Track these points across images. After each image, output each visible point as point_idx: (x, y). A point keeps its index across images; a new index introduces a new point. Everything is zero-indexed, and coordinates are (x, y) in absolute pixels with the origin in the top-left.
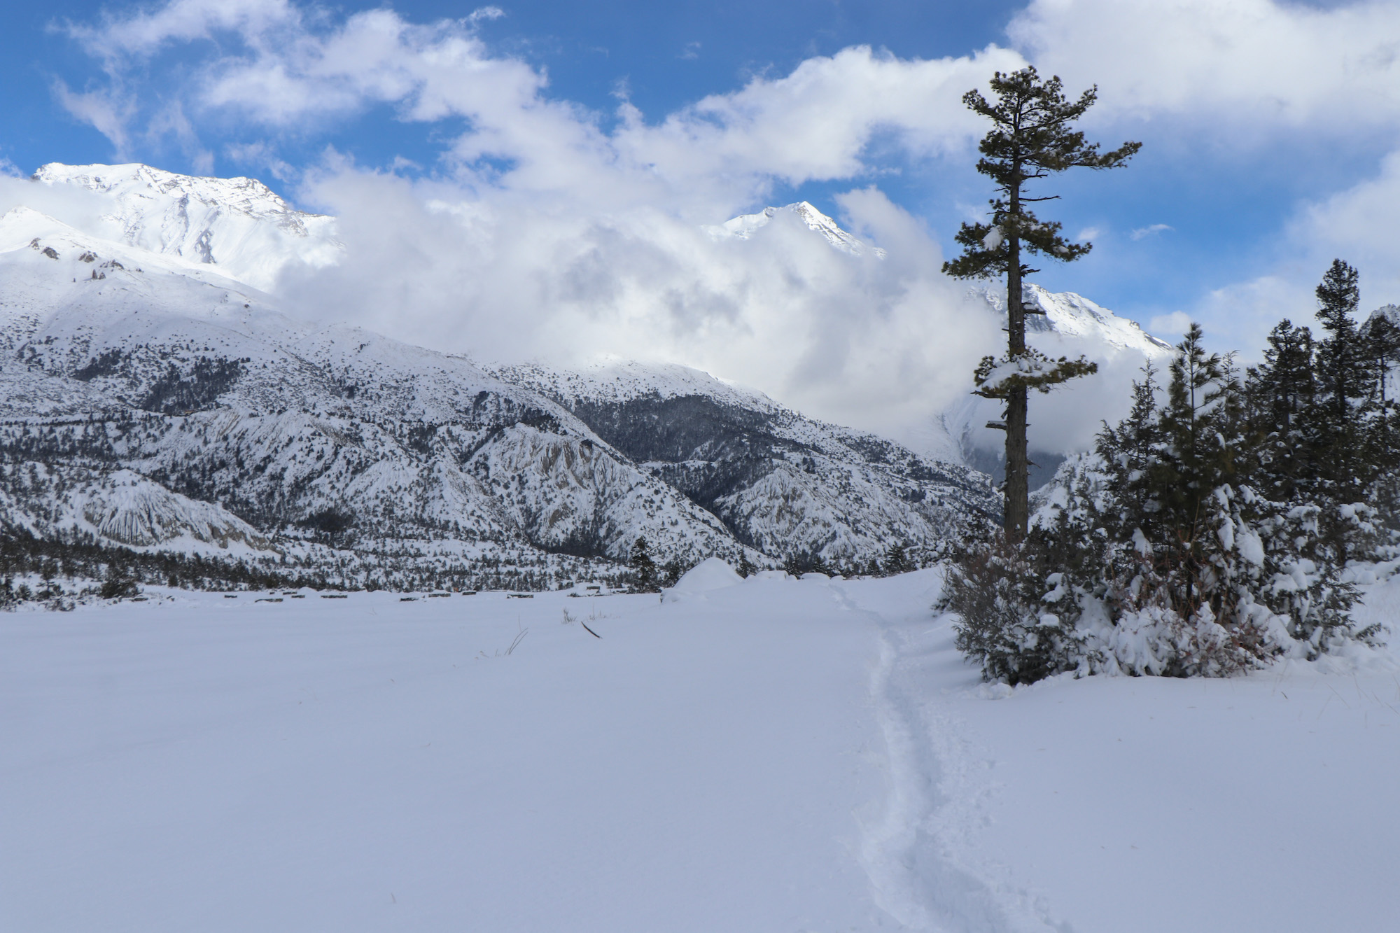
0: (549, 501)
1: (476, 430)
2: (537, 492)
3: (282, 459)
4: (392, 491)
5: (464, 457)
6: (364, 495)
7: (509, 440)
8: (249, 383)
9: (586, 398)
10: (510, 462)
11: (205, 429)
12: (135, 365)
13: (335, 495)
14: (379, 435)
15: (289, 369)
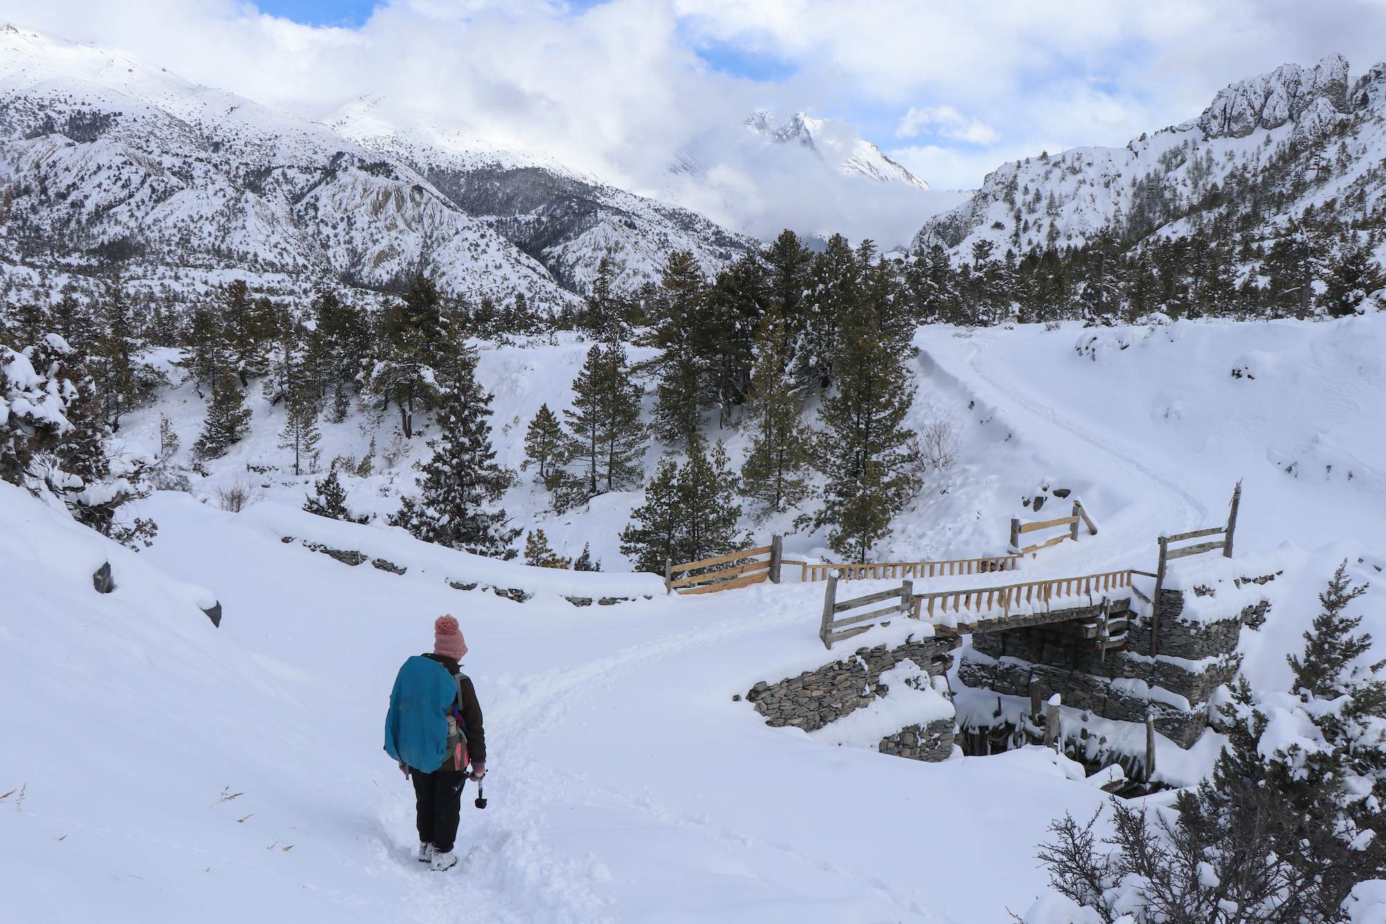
0: (375, 242)
1: (311, 173)
2: (365, 233)
3: (87, 187)
4: (193, 221)
5: (296, 198)
6: (163, 224)
7: (341, 182)
8: (117, 134)
9: (437, 166)
10: (340, 204)
11: (19, 158)
12: (12, 115)
13: (132, 224)
14: (210, 174)
15: (159, 124)
